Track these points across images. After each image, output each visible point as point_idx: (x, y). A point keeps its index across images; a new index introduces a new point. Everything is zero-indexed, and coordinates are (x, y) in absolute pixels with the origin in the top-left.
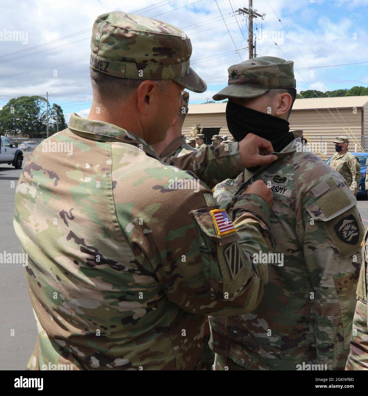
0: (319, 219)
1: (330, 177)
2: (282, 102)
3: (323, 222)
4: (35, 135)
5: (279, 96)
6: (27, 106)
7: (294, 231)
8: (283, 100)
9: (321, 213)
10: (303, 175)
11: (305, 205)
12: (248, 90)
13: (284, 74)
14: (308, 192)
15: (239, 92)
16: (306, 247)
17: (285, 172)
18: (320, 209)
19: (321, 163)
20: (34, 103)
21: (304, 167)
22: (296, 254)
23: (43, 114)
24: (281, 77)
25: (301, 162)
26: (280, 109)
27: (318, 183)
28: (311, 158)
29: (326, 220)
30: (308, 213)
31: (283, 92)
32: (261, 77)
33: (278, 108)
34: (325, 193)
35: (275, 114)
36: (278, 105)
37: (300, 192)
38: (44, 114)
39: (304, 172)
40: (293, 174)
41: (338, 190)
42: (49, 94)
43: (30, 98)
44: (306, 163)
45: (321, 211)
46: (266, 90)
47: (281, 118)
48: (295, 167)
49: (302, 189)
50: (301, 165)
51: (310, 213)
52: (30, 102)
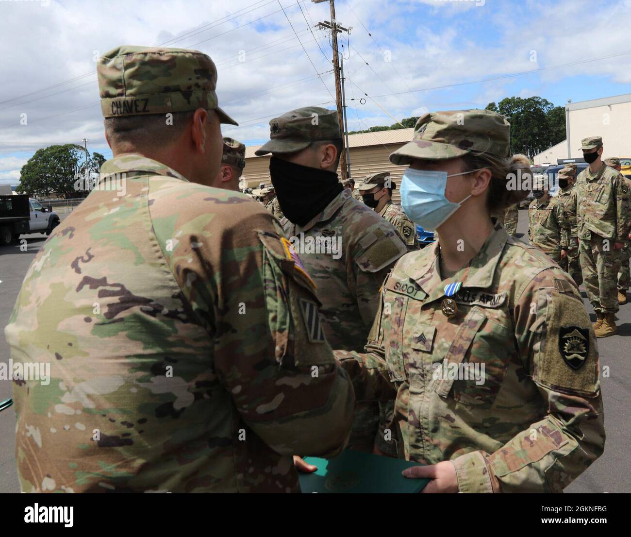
0: (368, 271)
1: (378, 227)
2: (327, 154)
3: (372, 273)
4: (73, 194)
5: (323, 148)
6: (60, 157)
7: (346, 285)
8: (328, 152)
9: (369, 265)
10: (350, 227)
11: (354, 258)
12: (289, 144)
13: (327, 125)
14: (356, 244)
15: (281, 147)
16: (359, 300)
17: (333, 226)
18: (368, 261)
19: (368, 214)
20: (69, 153)
21: (352, 219)
22: (352, 309)
23: (81, 166)
24: (323, 128)
25: (348, 214)
26: (325, 161)
27: (366, 234)
28: (359, 209)
29: (375, 271)
30: (358, 266)
31: (327, 144)
32: (303, 130)
33: (323, 161)
34: (373, 244)
35: (321, 167)
36: (323, 157)
37: (348, 245)
38: (83, 167)
39: (351, 224)
40: (341, 227)
41: (386, 240)
42: (87, 140)
43: (63, 147)
44: (354, 215)
45: (369, 262)
46: (309, 143)
47: (328, 170)
48: (343, 220)
49: (350, 241)
50: (349, 217)
51: (359, 265)
52: (64, 152)
